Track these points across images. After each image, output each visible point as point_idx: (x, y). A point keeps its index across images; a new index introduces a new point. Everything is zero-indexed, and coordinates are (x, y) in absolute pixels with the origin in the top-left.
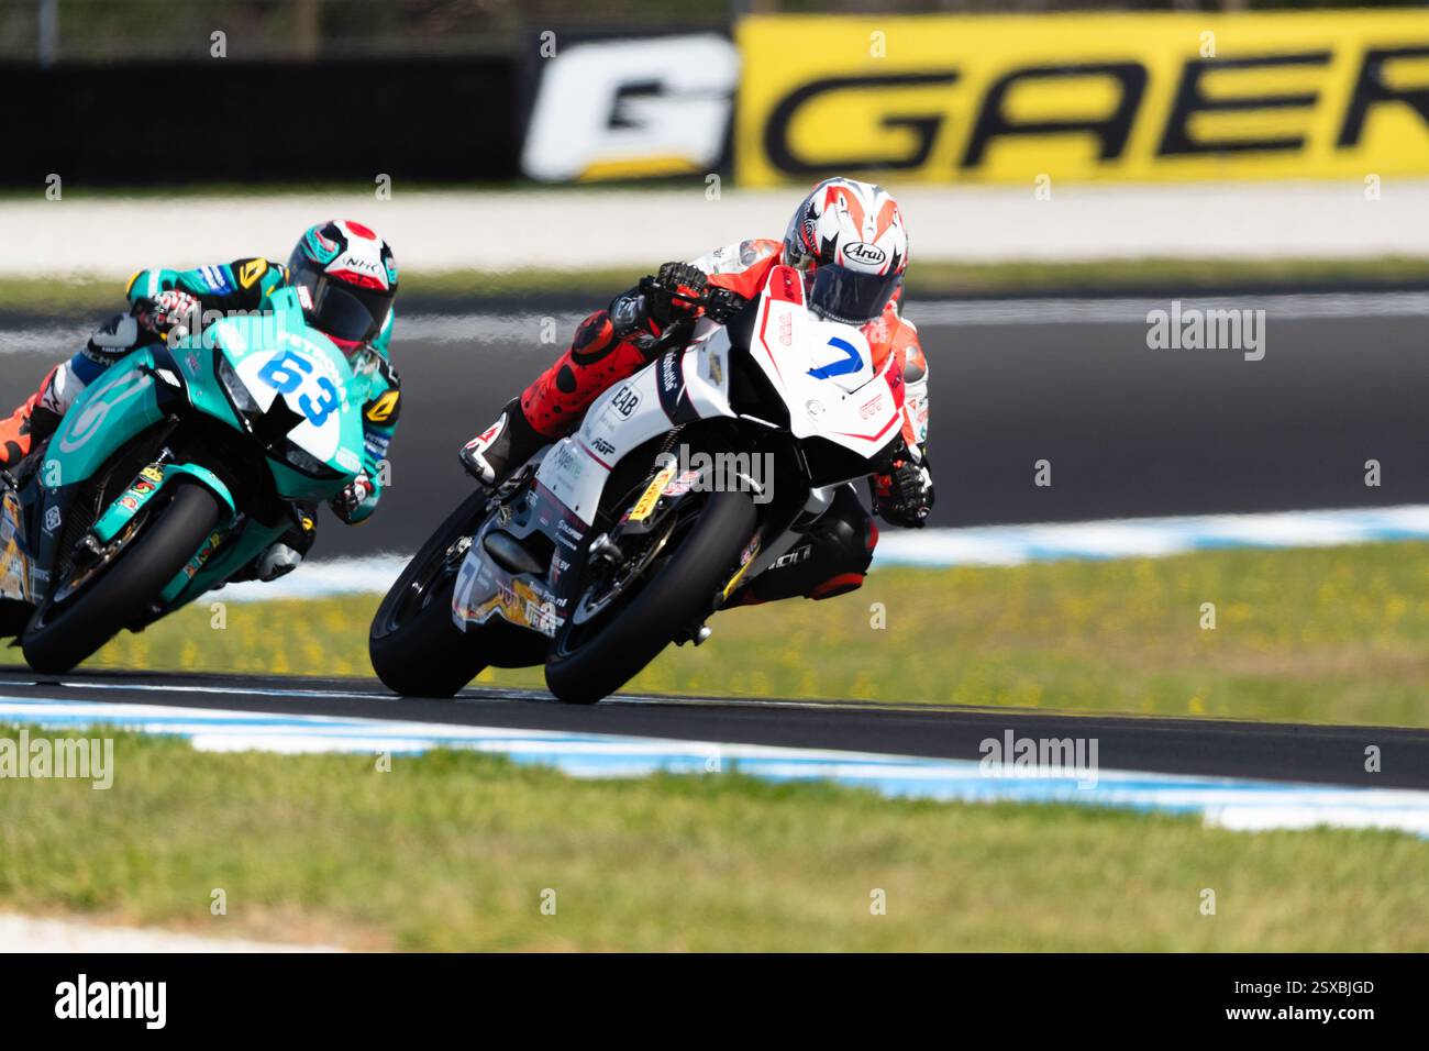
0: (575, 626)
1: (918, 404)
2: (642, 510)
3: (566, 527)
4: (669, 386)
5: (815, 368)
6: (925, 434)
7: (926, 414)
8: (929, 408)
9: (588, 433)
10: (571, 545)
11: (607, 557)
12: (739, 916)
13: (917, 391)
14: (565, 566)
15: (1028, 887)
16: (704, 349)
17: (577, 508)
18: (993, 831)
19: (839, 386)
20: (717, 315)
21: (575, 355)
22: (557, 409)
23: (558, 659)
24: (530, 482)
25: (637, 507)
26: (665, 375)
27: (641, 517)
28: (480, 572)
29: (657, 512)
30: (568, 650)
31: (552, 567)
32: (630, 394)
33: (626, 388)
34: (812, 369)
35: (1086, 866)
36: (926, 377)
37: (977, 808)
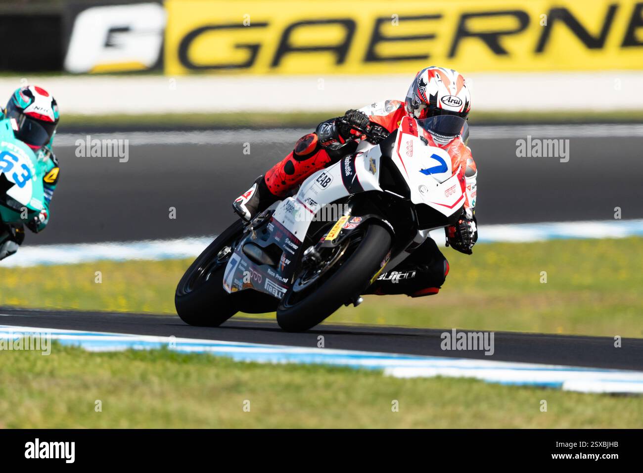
0: (294, 292)
1: (471, 188)
2: (332, 236)
3: (289, 242)
4: (348, 173)
5: (424, 169)
6: (474, 204)
7: (475, 193)
8: (477, 191)
9: (303, 195)
10: (291, 252)
11: (313, 258)
12: (167, 416)
13: (471, 181)
14: (288, 262)
15: (302, 404)
16: (367, 156)
17: (296, 233)
18: (285, 378)
19: (436, 179)
20: (374, 139)
21: (295, 156)
22: (283, 183)
23: (283, 309)
24: (269, 218)
25: (330, 234)
26: (346, 168)
27: (331, 239)
28: (240, 263)
29: (340, 237)
30: (289, 303)
31: (281, 262)
32: (326, 176)
33: (324, 174)
34: (422, 170)
35: (328, 395)
36: (476, 175)
37: (278, 366)
